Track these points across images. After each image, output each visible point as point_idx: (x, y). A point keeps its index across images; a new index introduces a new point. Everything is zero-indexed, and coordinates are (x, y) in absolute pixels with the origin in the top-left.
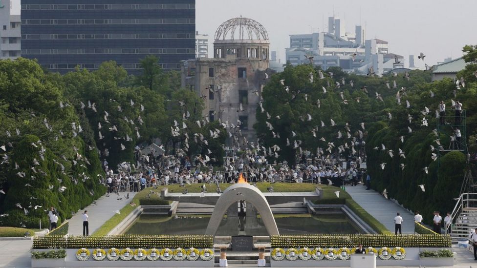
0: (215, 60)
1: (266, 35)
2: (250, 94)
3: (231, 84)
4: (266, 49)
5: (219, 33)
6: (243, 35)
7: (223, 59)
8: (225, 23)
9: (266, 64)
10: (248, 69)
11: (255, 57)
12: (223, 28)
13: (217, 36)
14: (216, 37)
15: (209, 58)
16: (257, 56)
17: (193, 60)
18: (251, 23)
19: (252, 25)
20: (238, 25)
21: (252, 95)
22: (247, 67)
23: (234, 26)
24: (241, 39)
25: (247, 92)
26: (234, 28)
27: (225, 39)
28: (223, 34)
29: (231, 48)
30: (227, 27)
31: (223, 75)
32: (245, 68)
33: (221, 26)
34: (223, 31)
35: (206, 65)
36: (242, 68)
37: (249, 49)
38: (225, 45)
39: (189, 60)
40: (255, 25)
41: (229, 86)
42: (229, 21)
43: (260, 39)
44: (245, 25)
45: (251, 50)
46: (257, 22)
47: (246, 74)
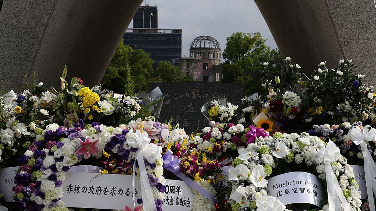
0: (190, 58)
1: (219, 46)
4: (219, 53)
5: (193, 44)
6: (206, 45)
7: (195, 58)
8: (196, 38)
9: (219, 61)
10: (208, 64)
11: (213, 58)
13: (192, 45)
14: (191, 46)
17: (178, 59)
18: (211, 39)
19: (211, 40)
20: (203, 39)
21: (211, 79)
22: (208, 63)
23: (201, 40)
24: (205, 47)
25: (208, 77)
26: (201, 41)
27: (197, 47)
28: (195, 45)
29: (199, 53)
30: (197, 41)
31: (194, 67)
32: (207, 64)
33: (194, 40)
34: (195, 43)
35: (185, 61)
36: (205, 64)
37: (209, 53)
38: (196, 50)
39: (176, 59)
40: (213, 40)
41: (198, 73)
42: (198, 37)
43: (215, 48)
44: (208, 40)
45: (210, 53)
46: (214, 39)
47: (207, 67)
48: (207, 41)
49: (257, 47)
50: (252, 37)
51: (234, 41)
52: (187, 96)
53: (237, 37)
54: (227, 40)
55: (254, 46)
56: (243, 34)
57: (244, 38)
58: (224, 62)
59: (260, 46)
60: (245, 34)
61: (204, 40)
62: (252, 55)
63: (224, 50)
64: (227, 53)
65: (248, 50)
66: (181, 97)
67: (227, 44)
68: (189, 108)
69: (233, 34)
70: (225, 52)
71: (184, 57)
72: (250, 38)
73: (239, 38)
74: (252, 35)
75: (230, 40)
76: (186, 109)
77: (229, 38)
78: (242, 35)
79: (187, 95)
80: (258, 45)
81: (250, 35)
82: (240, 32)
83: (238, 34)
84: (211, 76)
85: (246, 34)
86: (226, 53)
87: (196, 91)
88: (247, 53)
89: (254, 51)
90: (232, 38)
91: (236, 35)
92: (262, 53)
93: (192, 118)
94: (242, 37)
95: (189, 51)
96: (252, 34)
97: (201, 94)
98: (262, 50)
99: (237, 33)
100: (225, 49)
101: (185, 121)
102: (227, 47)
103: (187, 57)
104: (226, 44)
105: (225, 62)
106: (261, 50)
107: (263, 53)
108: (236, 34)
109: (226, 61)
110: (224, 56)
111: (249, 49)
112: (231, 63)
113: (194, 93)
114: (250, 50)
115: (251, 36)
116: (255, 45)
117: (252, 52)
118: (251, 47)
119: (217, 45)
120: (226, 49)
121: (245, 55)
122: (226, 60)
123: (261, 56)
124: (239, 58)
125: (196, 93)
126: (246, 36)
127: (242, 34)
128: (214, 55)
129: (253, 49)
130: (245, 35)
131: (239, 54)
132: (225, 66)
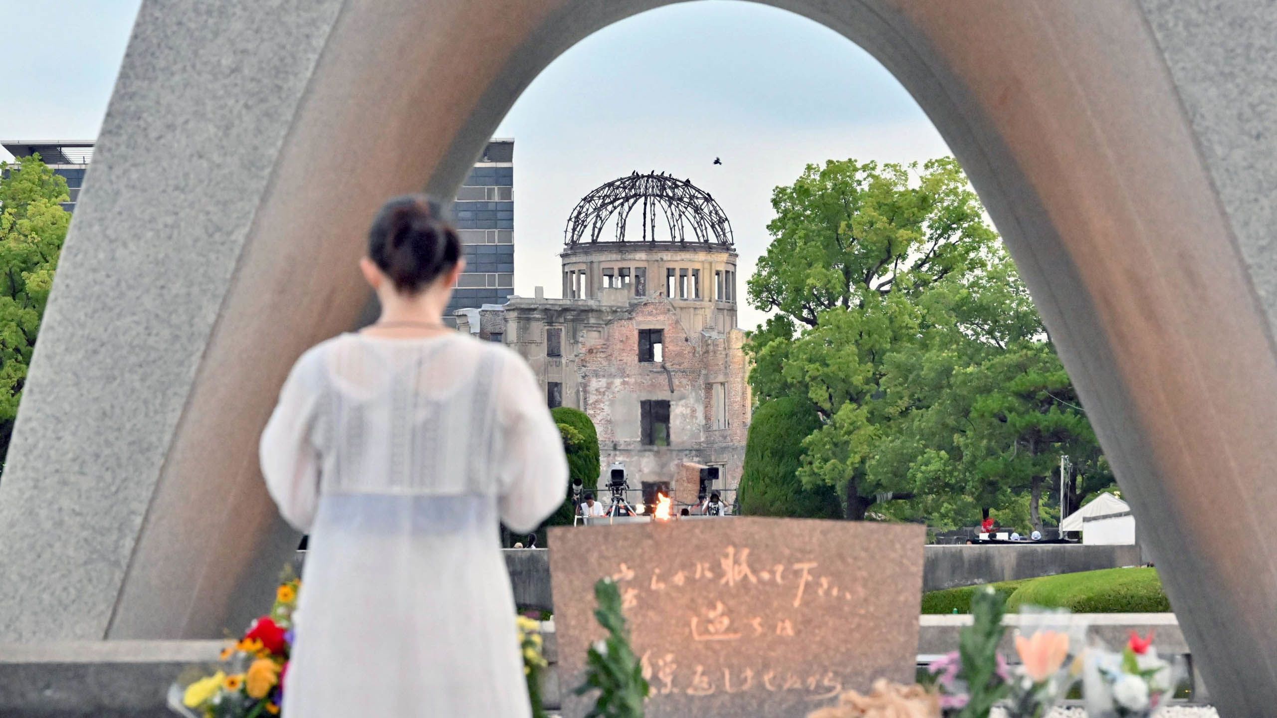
0: (568, 302)
1: (727, 230)
2: (677, 411)
3: (618, 381)
4: (727, 272)
5: (578, 222)
6: (653, 227)
7: (592, 303)
8: (598, 191)
9: (728, 319)
10: (668, 335)
11: (693, 296)
12: (590, 207)
13: (574, 230)
14: (569, 235)
15: (545, 296)
16: (697, 295)
17: (498, 307)
18: (679, 192)
19: (681, 199)
20: (637, 196)
21: (684, 416)
22: (667, 329)
23: (627, 199)
24: (649, 238)
25: (665, 405)
26: (626, 206)
27: (598, 240)
28: (590, 227)
29: (616, 273)
30: (604, 205)
31: (591, 351)
32: (659, 332)
33: (585, 199)
34: (591, 219)
35: (538, 320)
36: (650, 332)
37: (670, 273)
38: (596, 257)
39: (486, 307)
40: (692, 197)
41: (609, 386)
42: (610, 185)
43: (706, 241)
44: (661, 196)
45: (678, 273)
46: (698, 191)
47: (663, 350)
48: (660, 207)
49: (942, 242)
50: (914, 183)
51: (812, 206)
52: (703, 576)
53: (829, 185)
54: (776, 203)
55: (929, 232)
56: (865, 168)
57: (866, 189)
58: (759, 327)
59: (959, 233)
60: (873, 169)
61: (642, 199)
62: (916, 285)
63: (761, 259)
64: (774, 278)
65: (890, 257)
66: (679, 579)
67: (772, 227)
68: (710, 621)
69: (809, 168)
70: (764, 273)
71: (532, 295)
72: (901, 189)
73: (844, 190)
74: (911, 172)
75: (793, 204)
76: (698, 625)
77: (783, 190)
78: (860, 175)
79: (702, 570)
80: (947, 230)
81: (905, 174)
82: (844, 159)
83: (833, 169)
84: (683, 402)
85: (880, 167)
86: (770, 275)
87: (735, 555)
88: (886, 271)
89: (924, 262)
90: (802, 190)
91: (824, 175)
92: (971, 269)
93: (722, 660)
94: (859, 183)
95: (560, 261)
96: (915, 165)
97: (754, 566)
98: (972, 255)
99: (830, 162)
100: (765, 254)
101: (695, 673)
102: (778, 241)
103: (546, 295)
104: (768, 227)
105: (765, 328)
106: (963, 257)
107: (978, 272)
108: (823, 167)
109: (769, 322)
110: (761, 292)
111: (895, 252)
112: (800, 328)
113: (727, 564)
114: (903, 257)
115: (906, 180)
116: (930, 227)
117: (918, 267)
118: (909, 241)
119: (713, 226)
120: (770, 252)
121: (874, 284)
122: (771, 315)
123: (964, 292)
124: (845, 302)
125: (736, 562)
126: (875, 177)
127: (856, 170)
128: (697, 283)
129: (918, 250)
130: (876, 172)
131: (842, 277)
132: (764, 351)
